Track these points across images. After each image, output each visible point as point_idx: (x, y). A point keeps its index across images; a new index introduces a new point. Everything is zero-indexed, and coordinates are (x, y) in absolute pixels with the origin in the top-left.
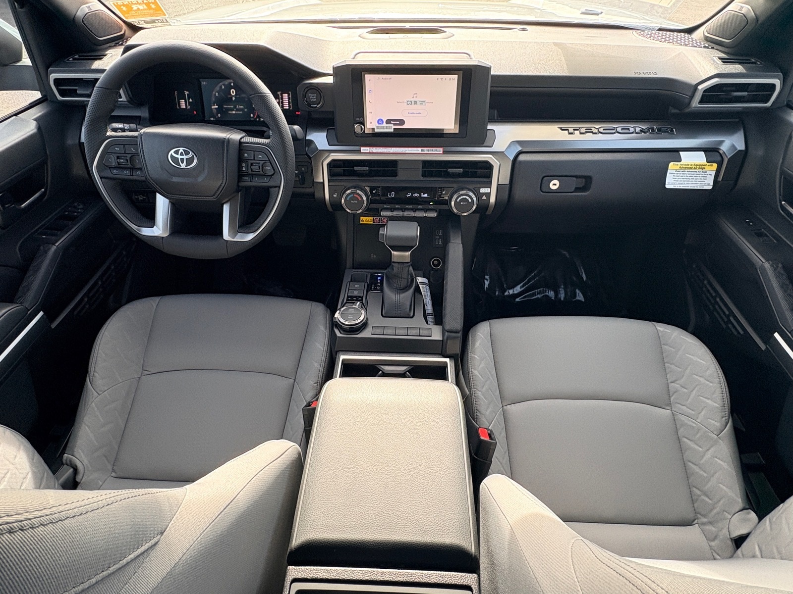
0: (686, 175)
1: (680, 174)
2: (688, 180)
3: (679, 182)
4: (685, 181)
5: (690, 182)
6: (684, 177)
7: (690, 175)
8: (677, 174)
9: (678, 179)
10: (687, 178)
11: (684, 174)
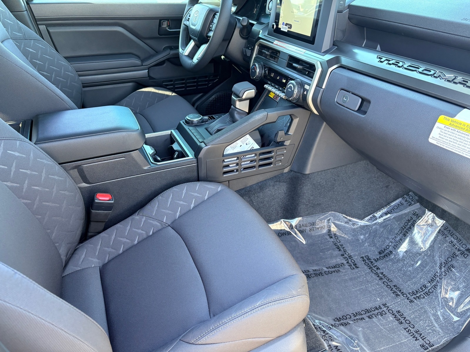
0: (454, 135)
1: (449, 132)
2: (455, 141)
3: (444, 140)
4: (451, 142)
5: (457, 145)
6: (451, 137)
7: (460, 137)
8: (446, 131)
9: (445, 136)
10: (455, 138)
11: (453, 133)
